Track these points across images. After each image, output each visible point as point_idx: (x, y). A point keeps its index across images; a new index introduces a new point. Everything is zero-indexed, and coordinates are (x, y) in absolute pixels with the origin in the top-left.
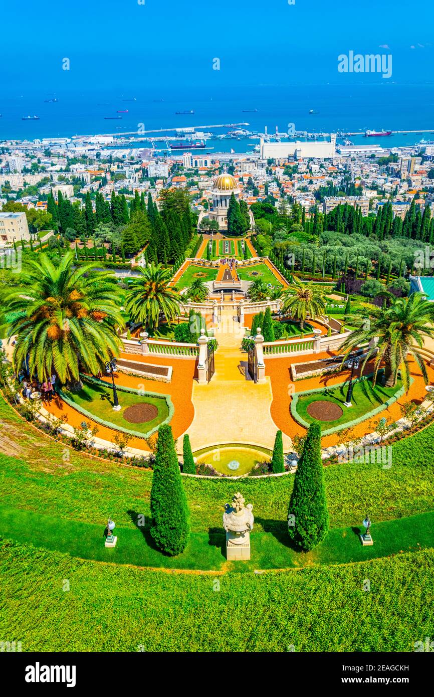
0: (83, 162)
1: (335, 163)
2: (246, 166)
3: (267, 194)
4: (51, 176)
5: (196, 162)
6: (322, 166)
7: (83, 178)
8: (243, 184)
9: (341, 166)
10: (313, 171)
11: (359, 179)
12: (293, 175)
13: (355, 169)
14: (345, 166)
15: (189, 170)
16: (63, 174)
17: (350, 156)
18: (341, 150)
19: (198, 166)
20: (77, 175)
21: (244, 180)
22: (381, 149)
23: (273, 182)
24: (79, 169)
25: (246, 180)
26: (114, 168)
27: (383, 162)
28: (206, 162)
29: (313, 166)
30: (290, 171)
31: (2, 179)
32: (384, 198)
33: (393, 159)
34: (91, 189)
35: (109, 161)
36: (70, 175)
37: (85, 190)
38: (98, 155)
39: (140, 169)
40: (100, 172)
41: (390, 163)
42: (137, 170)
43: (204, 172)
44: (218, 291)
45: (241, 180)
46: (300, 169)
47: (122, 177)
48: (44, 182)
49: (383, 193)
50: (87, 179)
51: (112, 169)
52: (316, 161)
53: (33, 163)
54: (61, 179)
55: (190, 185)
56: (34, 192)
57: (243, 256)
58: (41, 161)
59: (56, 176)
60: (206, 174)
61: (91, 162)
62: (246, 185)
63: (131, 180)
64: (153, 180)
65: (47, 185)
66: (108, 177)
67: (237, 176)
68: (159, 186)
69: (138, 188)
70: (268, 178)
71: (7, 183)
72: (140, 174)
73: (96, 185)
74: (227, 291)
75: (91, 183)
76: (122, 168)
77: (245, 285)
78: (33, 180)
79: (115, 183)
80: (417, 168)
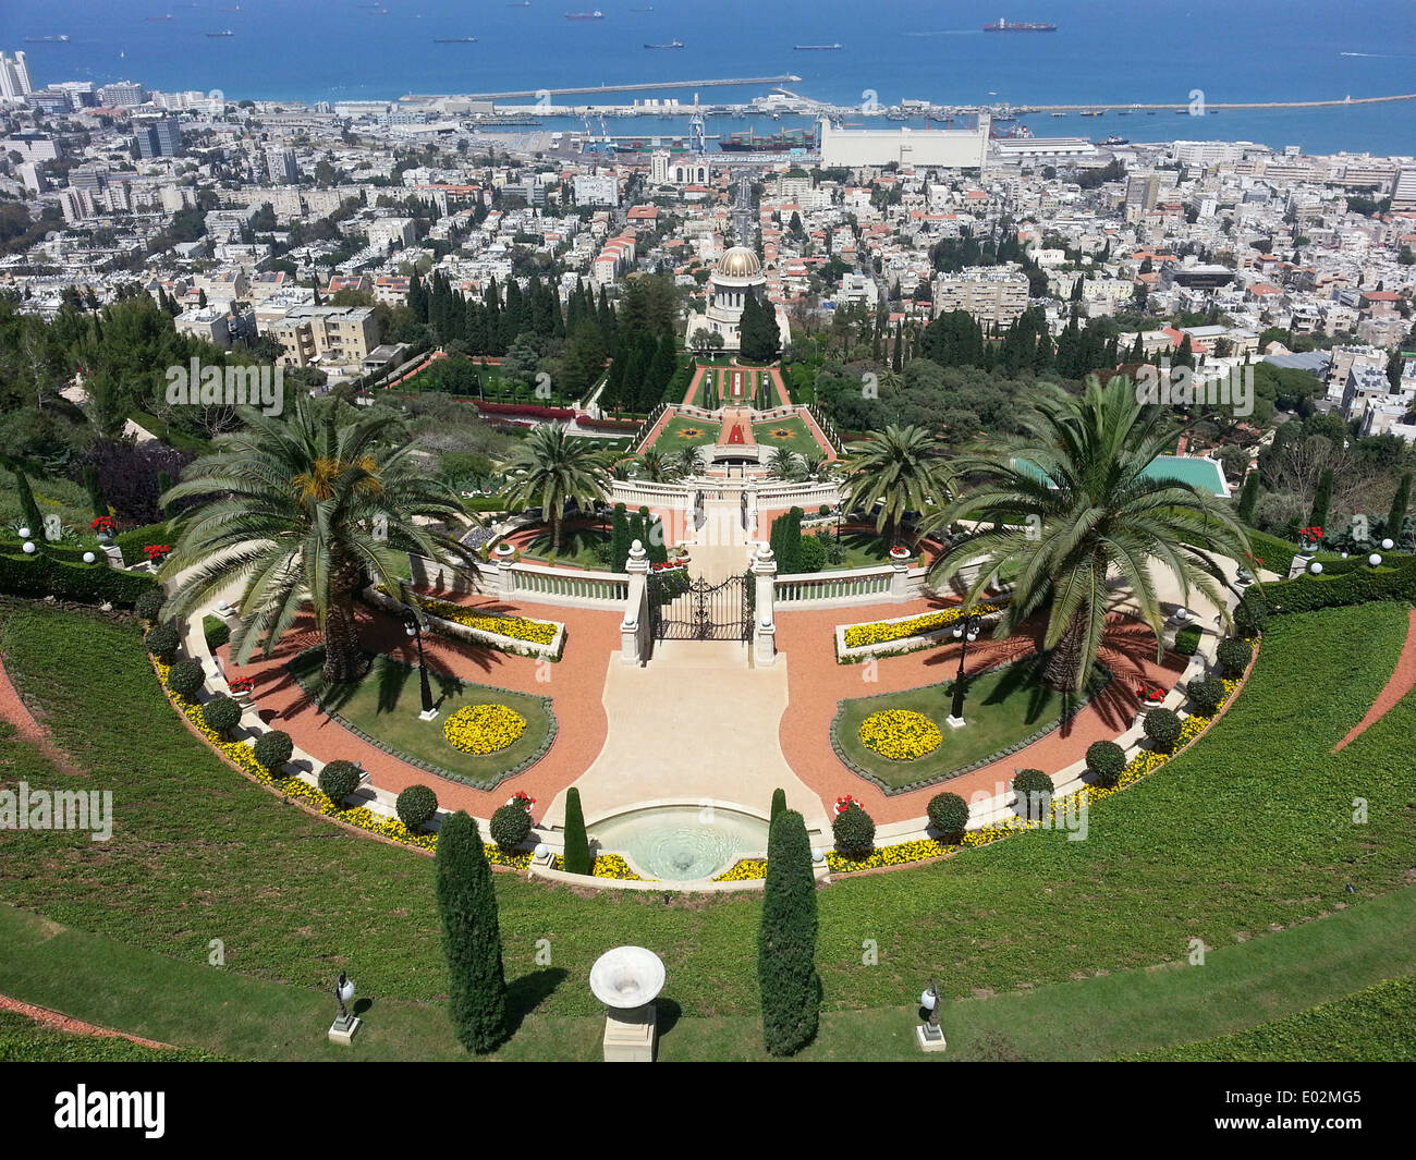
0: (428, 163)
1: (984, 178)
2: (791, 185)
3: (829, 251)
4: (363, 193)
5: (680, 172)
6: (954, 187)
7: (433, 202)
8: (781, 229)
9: (997, 188)
10: (935, 199)
11: (1032, 220)
12: (890, 208)
13: (1026, 196)
14: (1006, 188)
15: (664, 188)
16: (389, 192)
17: (1020, 163)
18: (1002, 149)
19: (685, 181)
20: (421, 195)
21: (783, 218)
22: (1090, 147)
23: (844, 224)
24: (418, 181)
25: (786, 217)
26: (500, 179)
27: (1090, 180)
28: (701, 171)
29: (935, 188)
30: (885, 198)
31: (255, 198)
32: (1079, 267)
33: (1116, 172)
34: (454, 228)
35: (488, 162)
36: (403, 195)
37: (439, 231)
38: (463, 146)
39: (558, 184)
40: (470, 187)
41: (1107, 184)
42: (551, 187)
43: (696, 196)
44: (719, 461)
45: (776, 218)
46: (906, 192)
47: (518, 202)
48: (350, 208)
49: (1078, 255)
50: (442, 204)
51: (494, 182)
52: (943, 175)
53: (318, 160)
54: (384, 202)
55: (668, 226)
56: (330, 232)
57: (765, 399)
58: (337, 155)
59: (373, 194)
60: (702, 201)
61: (449, 164)
62: (786, 229)
63: (539, 211)
64: (586, 213)
65: (357, 216)
66: (488, 200)
67: (768, 208)
68: (599, 228)
69: (555, 229)
70: (834, 216)
71: (268, 207)
72: (557, 194)
73: (462, 218)
74: (736, 461)
75: (451, 213)
76: (518, 180)
77: (765, 453)
78: (325, 203)
79: (503, 217)
80: (1164, 195)
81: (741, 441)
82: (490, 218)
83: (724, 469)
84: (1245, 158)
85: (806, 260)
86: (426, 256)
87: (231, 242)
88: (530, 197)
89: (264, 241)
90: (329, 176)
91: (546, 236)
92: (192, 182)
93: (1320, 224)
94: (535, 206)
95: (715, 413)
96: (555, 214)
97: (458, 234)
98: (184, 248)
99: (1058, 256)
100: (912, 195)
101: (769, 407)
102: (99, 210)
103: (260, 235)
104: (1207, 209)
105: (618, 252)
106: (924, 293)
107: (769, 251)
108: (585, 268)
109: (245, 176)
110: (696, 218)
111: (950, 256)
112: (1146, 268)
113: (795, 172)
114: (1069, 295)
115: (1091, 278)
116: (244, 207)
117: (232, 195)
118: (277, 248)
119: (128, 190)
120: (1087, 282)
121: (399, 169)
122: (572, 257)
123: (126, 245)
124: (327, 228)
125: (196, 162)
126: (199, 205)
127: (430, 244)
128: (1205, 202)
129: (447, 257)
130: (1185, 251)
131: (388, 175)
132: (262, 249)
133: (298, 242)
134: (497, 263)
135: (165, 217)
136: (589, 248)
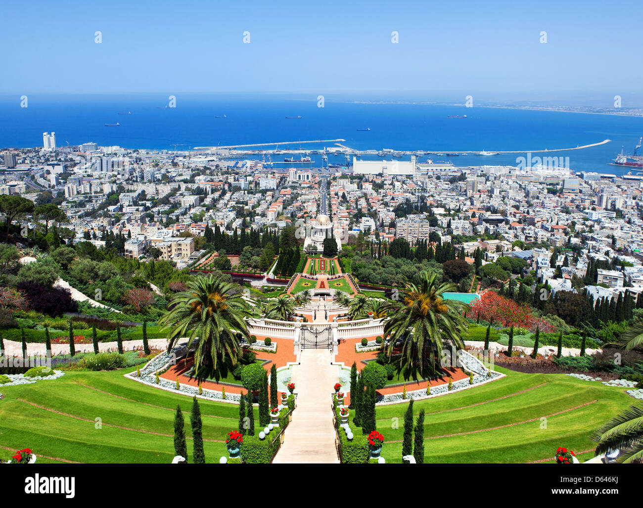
0: (204, 173)
1: (414, 179)
2: (342, 181)
3: (357, 207)
4: (179, 186)
5: (300, 176)
6: (403, 182)
7: (206, 189)
8: (338, 199)
9: (419, 183)
10: (396, 187)
11: (432, 196)
12: (379, 191)
13: (430, 186)
14: (423, 183)
15: (293, 183)
16: (190, 185)
17: (427, 174)
18: (421, 168)
19: (302, 179)
20: (201, 186)
21: (339, 194)
22: (453, 168)
23: (362, 197)
24: (201, 181)
25: (340, 194)
26: (231, 180)
27: (453, 180)
28: (308, 176)
29: (396, 183)
30: (378, 187)
31: (139, 188)
32: (449, 215)
33: (463, 178)
34: (213, 199)
35: (227, 173)
36: (195, 186)
37: (208, 201)
38: (217, 166)
39: (253, 181)
40: (220, 183)
41: (459, 182)
42: (250, 183)
43: (306, 186)
44: (316, 295)
45: (336, 194)
46: (386, 184)
47: (238, 189)
48: (174, 191)
49: (449, 210)
50: (209, 189)
51: (229, 181)
52: (399, 178)
53: (162, 173)
54: (187, 189)
55: (294, 198)
56: (167, 201)
57: (333, 271)
58: (169, 170)
59: (183, 186)
60: (308, 187)
61: (211, 174)
62: (340, 199)
63: (246, 192)
64: (264, 192)
65: (177, 195)
66: (226, 187)
67: (333, 191)
68: (269, 198)
69: (253, 199)
70: (359, 193)
71: (143, 192)
72: (253, 186)
73: (217, 195)
74: (322, 295)
75: (212, 193)
76: (238, 180)
77: (333, 292)
78: (165, 190)
79: (232, 194)
80: (480, 187)
81: (324, 287)
82: (227, 195)
83: (318, 298)
84: (510, 172)
85: (348, 211)
86: (203, 211)
87: (129, 206)
88: (242, 187)
89: (142, 205)
90: (167, 179)
91: (249, 202)
92: (114, 182)
93: (538, 198)
94: (245, 190)
95: (315, 277)
96: (252, 193)
97: (215, 201)
98: (111, 208)
99: (442, 211)
100: (388, 185)
101: (334, 274)
102: (78, 193)
103: (140, 202)
104: (497, 192)
105: (276, 208)
106: (393, 225)
107: (334, 207)
108: (263, 215)
109: (135, 179)
110: (305, 195)
111: (403, 211)
112: (474, 216)
113: (344, 176)
114: (446, 226)
115: (454, 219)
116: (134, 191)
117: (130, 187)
118: (147, 208)
119: (91, 185)
120: (452, 221)
121: (193, 176)
122: (259, 210)
123: (89, 207)
124: (165, 201)
125: (116, 173)
126: (117, 191)
127: (204, 206)
128: (495, 190)
129: (211, 211)
130: (488, 209)
131: (189, 178)
132: (141, 208)
133: (155, 205)
134: (230, 213)
135: (104, 195)
136: (265, 206)
